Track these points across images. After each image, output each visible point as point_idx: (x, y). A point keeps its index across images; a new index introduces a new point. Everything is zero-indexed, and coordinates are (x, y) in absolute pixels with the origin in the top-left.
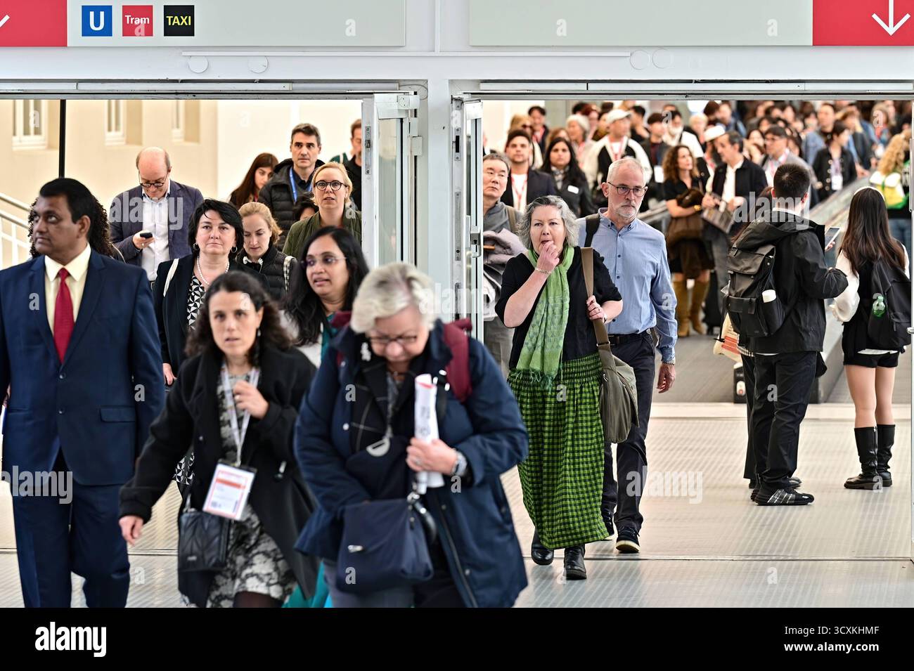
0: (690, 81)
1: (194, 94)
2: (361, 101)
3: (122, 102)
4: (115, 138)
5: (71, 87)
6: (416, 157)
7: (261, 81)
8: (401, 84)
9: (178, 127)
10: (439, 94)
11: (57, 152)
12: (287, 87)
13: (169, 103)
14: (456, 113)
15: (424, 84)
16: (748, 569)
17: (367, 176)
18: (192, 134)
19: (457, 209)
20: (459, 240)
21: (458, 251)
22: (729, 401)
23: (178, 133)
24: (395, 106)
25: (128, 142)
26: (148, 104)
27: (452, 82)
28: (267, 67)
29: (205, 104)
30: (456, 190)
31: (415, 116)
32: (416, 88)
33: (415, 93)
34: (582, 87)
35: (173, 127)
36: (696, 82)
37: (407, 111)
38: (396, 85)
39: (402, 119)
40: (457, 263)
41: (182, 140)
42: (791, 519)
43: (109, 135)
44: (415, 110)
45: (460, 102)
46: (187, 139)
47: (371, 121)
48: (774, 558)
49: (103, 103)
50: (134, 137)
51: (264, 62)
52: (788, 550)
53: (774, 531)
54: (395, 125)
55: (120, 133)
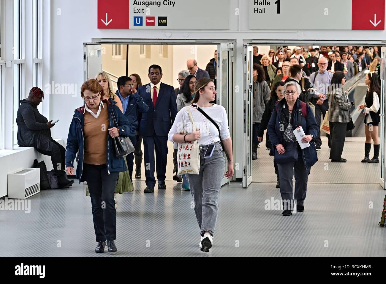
0: (315, 40)
1: (167, 43)
2: (217, 45)
3: (145, 45)
4: (142, 56)
5: (130, 41)
6: (233, 62)
7: (187, 39)
8: (229, 40)
9: (161, 53)
10: (240, 44)
11: (126, 60)
12: (194, 41)
13: (158, 46)
14: (245, 49)
15: (235, 41)
16: (331, 186)
17: (218, 68)
18: (165, 55)
19: (245, 78)
20: (246, 87)
21: (245, 91)
22: (325, 136)
23: (161, 55)
24: (227, 47)
25: (146, 58)
26: (152, 46)
27: (244, 40)
28: (189, 35)
29: (169, 46)
30: (245, 72)
31: (233, 50)
32: (233, 42)
33: (233, 43)
34: (283, 42)
35: (160, 53)
36: (317, 40)
37: (230, 49)
38: (227, 41)
39: (229, 51)
40: (245, 94)
41: (162, 57)
42: (344, 172)
43: (140, 55)
44: (233, 48)
45: (246, 46)
46: (164, 57)
47: (219, 51)
48: (339, 183)
49: (139, 46)
50: (148, 56)
51: (188, 34)
52: (343, 180)
53: (339, 175)
54: (227, 53)
55: (144, 55)
